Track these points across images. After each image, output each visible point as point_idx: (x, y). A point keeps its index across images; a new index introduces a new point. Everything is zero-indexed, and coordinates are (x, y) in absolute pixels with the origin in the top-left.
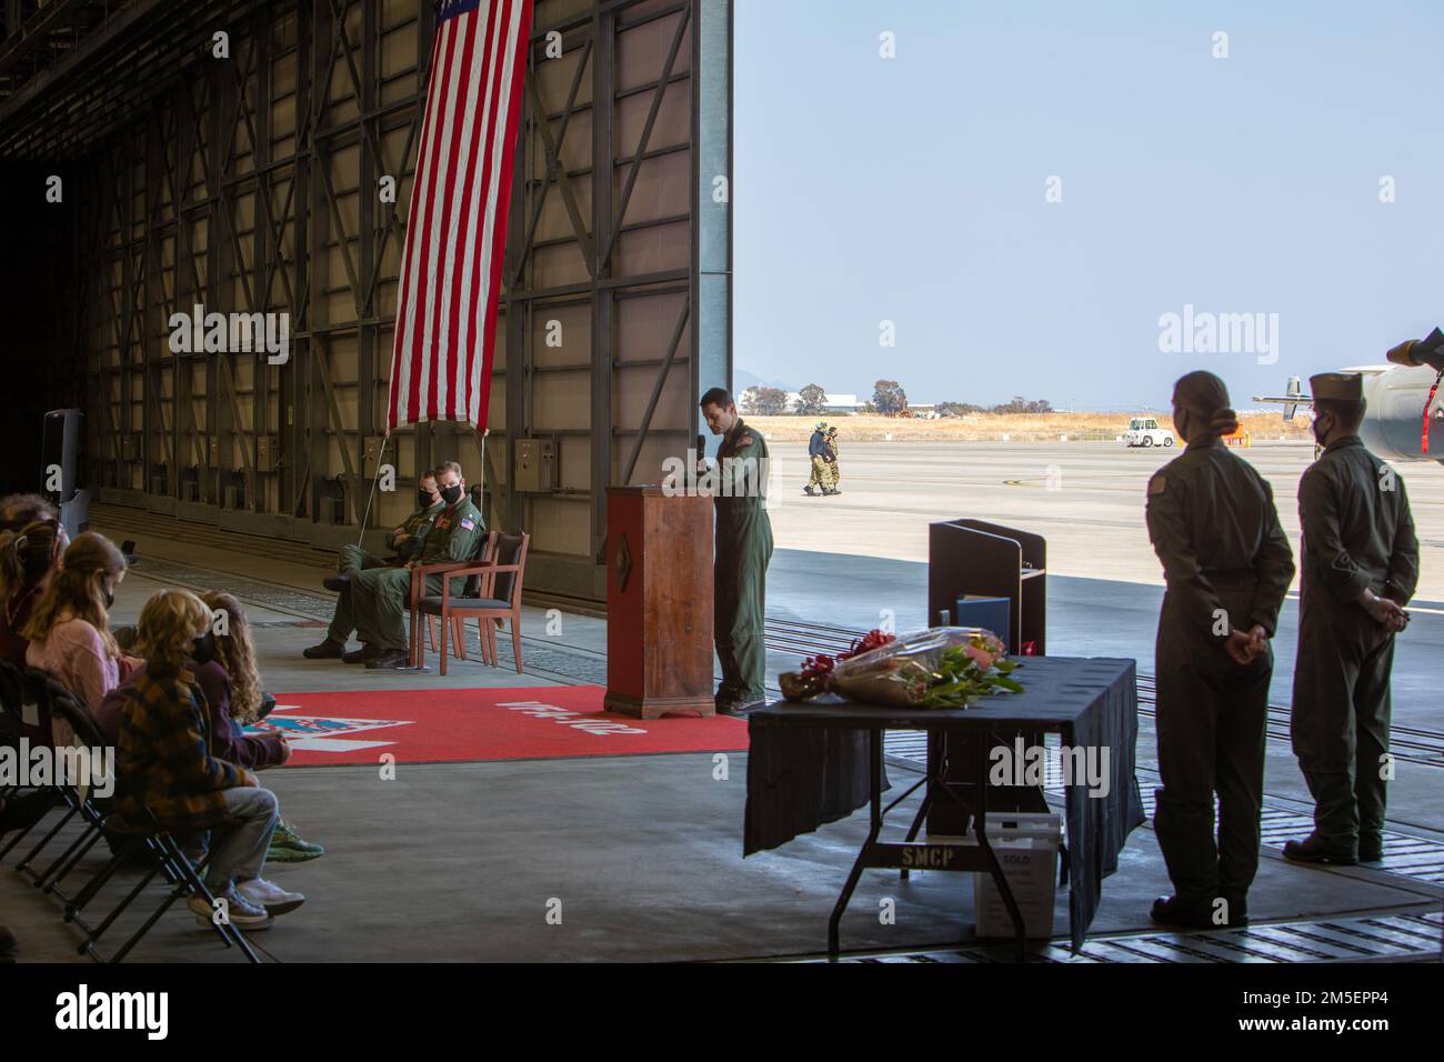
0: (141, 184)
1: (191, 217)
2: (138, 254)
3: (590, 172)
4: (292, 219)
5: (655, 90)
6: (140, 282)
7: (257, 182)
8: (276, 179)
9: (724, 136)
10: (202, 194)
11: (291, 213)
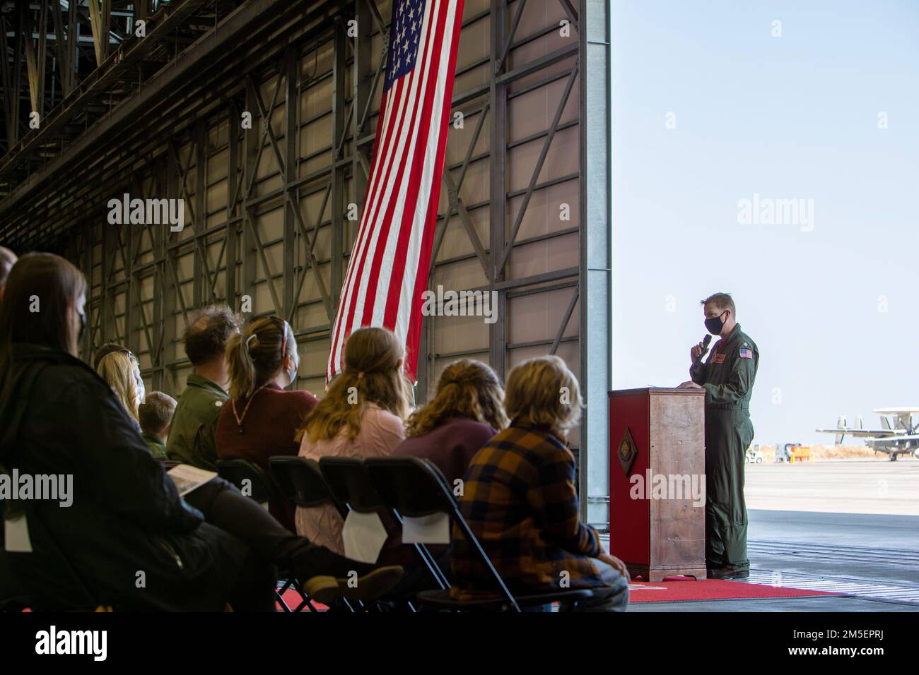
0: (98, 258)
1: (140, 276)
2: (95, 308)
3: (488, 204)
4: (224, 269)
5: (546, 137)
6: (97, 327)
7: (195, 245)
8: (209, 242)
9: (604, 167)
10: (150, 258)
11: (224, 264)
